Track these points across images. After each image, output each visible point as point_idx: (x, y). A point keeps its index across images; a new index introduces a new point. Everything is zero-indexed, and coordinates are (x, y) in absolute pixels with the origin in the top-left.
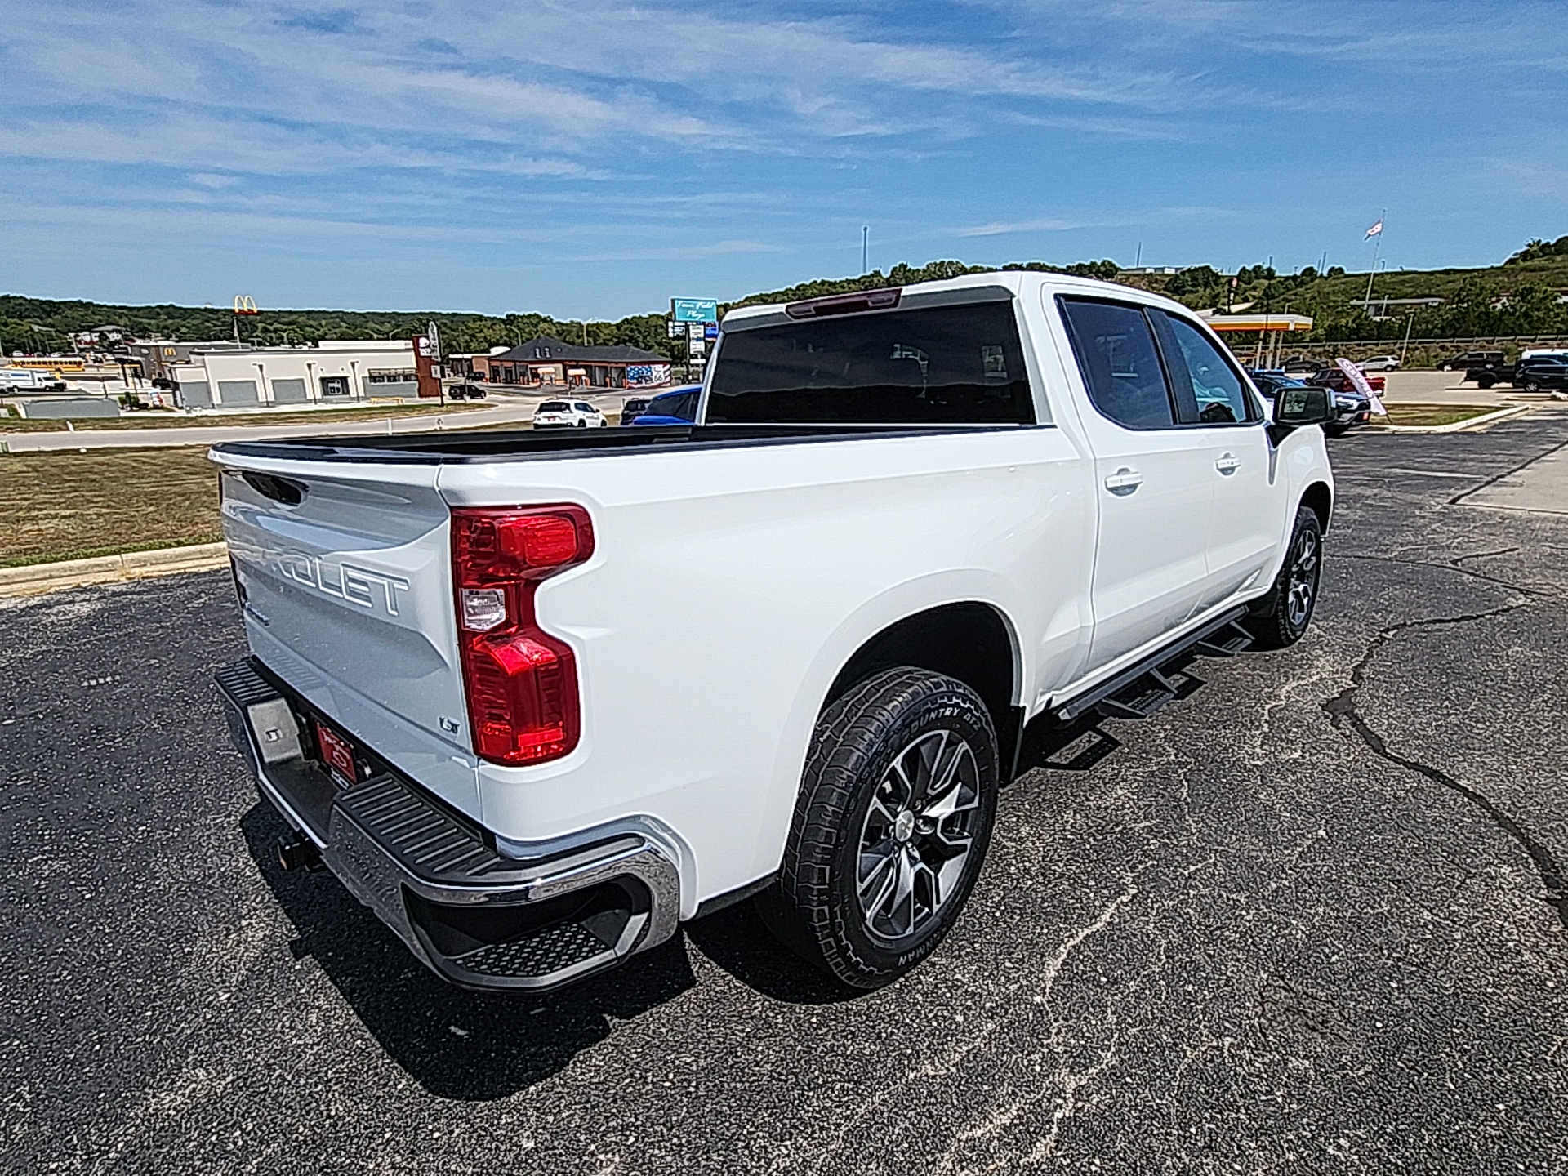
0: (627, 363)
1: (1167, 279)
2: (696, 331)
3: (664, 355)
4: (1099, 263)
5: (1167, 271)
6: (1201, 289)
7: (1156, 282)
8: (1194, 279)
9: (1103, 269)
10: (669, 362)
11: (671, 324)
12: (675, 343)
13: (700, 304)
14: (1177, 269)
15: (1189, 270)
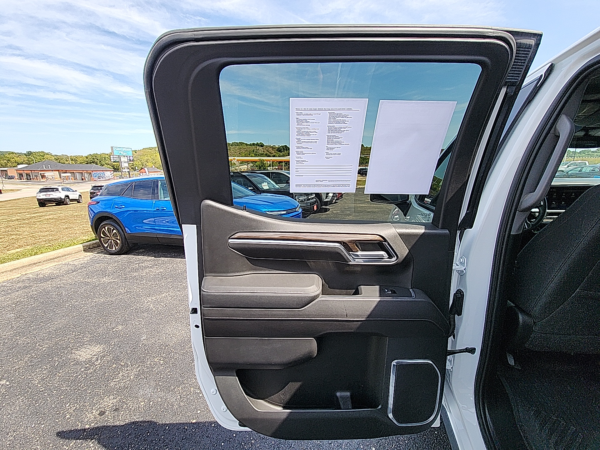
0: (92, 171)
1: (277, 148)
2: (123, 159)
3: (110, 168)
4: (259, 143)
5: (276, 146)
6: (285, 151)
7: (274, 149)
8: (283, 148)
9: (260, 145)
10: (113, 171)
11: (112, 156)
12: (114, 164)
13: (124, 149)
14: (278, 146)
15: (282, 146)
